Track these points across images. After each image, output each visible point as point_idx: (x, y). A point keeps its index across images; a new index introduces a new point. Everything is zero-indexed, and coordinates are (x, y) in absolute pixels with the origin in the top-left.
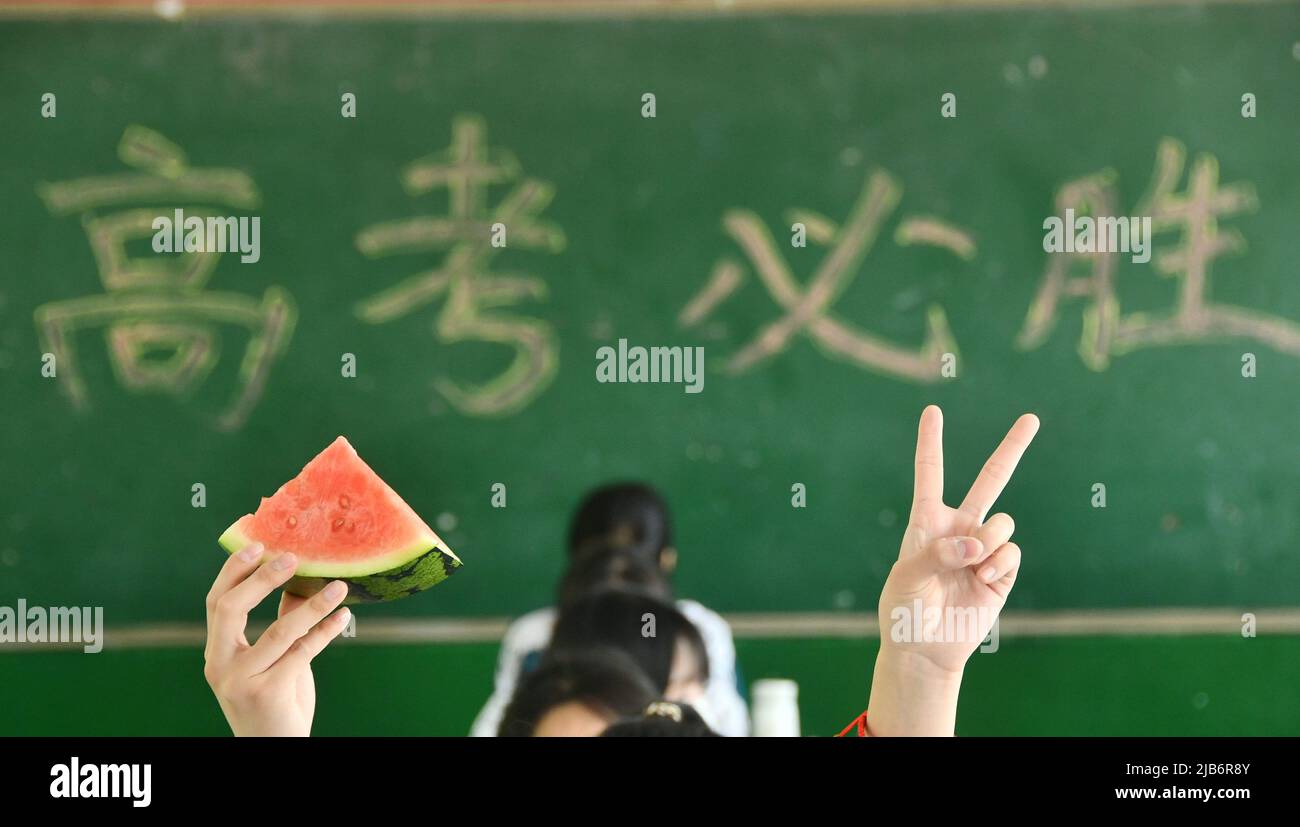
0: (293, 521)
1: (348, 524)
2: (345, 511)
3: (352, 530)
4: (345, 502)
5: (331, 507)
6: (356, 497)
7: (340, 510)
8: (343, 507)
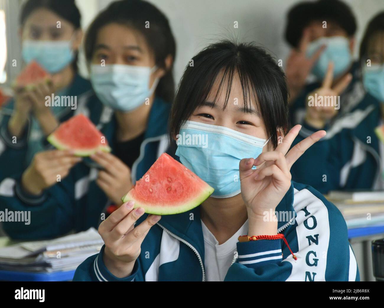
0: (151, 190)
1: (173, 189)
2: (171, 183)
3: (176, 191)
4: (169, 179)
5: (165, 182)
6: (174, 178)
7: (168, 184)
8: (170, 182)
